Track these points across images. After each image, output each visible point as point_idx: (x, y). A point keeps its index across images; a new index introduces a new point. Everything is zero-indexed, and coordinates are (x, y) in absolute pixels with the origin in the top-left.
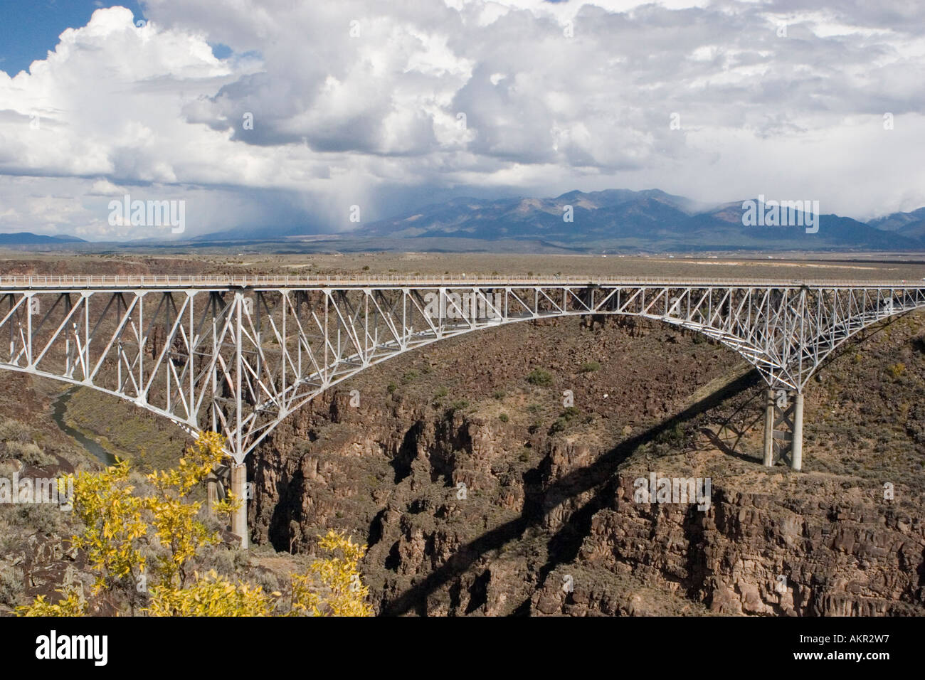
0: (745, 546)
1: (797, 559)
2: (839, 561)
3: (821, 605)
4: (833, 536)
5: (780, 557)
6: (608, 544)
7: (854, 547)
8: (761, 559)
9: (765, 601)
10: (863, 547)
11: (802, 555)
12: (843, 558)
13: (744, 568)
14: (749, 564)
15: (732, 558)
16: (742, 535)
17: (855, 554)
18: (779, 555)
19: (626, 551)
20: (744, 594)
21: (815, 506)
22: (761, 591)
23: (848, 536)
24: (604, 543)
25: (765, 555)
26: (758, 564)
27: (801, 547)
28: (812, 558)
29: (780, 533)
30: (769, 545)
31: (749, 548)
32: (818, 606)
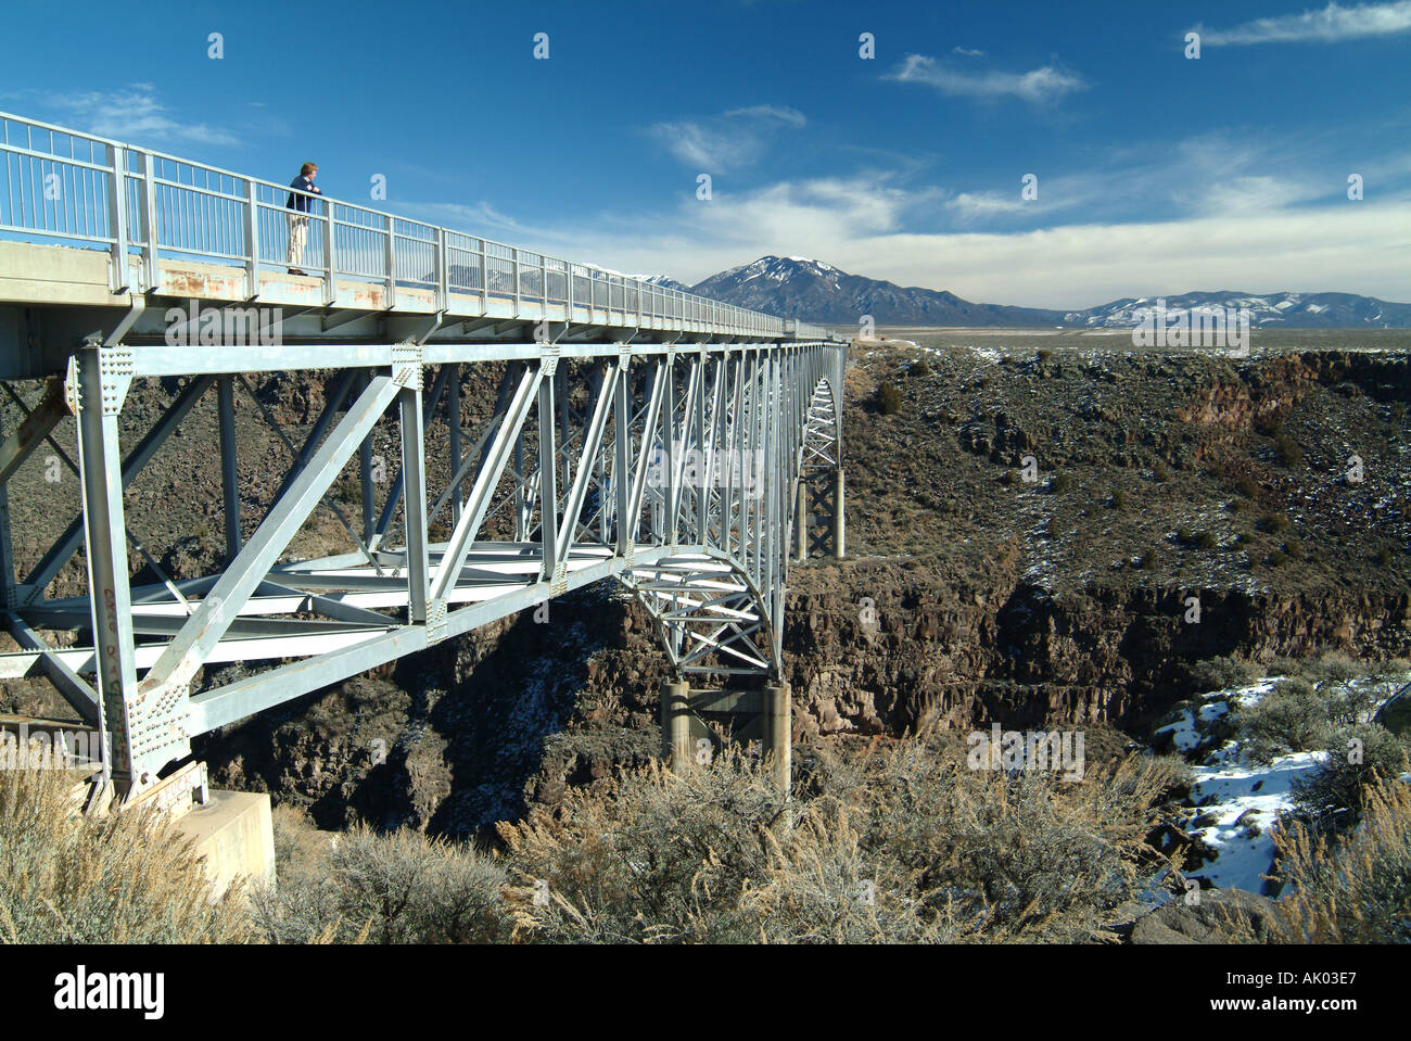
0: (819, 657)
1: (880, 659)
2: (926, 651)
3: (913, 703)
4: (916, 625)
5: (861, 661)
6: (614, 694)
7: (939, 632)
8: (838, 667)
9: (844, 715)
10: (949, 630)
11: (885, 653)
12: (929, 646)
13: (820, 684)
14: (826, 676)
15: (806, 674)
16: (814, 646)
17: (941, 640)
18: (860, 658)
19: (646, 697)
20: (822, 714)
21: (889, 594)
22: (838, 705)
23: (934, 622)
24: (609, 693)
25: (844, 662)
26: (836, 675)
27: (884, 644)
28: (897, 653)
29: (861, 633)
30: (848, 649)
31: (825, 658)
32: (910, 706)
